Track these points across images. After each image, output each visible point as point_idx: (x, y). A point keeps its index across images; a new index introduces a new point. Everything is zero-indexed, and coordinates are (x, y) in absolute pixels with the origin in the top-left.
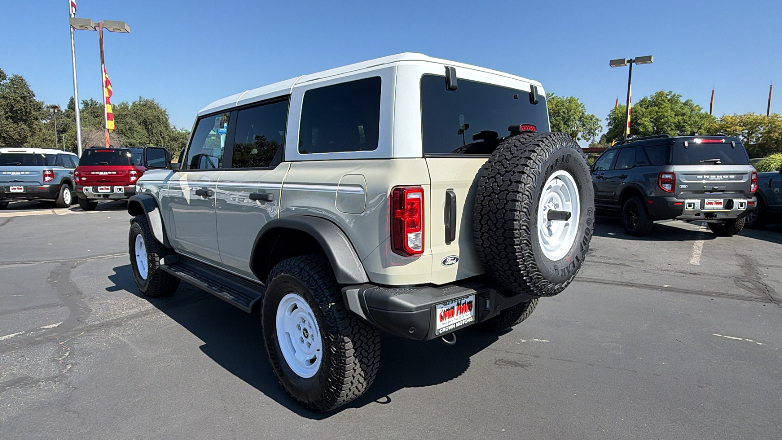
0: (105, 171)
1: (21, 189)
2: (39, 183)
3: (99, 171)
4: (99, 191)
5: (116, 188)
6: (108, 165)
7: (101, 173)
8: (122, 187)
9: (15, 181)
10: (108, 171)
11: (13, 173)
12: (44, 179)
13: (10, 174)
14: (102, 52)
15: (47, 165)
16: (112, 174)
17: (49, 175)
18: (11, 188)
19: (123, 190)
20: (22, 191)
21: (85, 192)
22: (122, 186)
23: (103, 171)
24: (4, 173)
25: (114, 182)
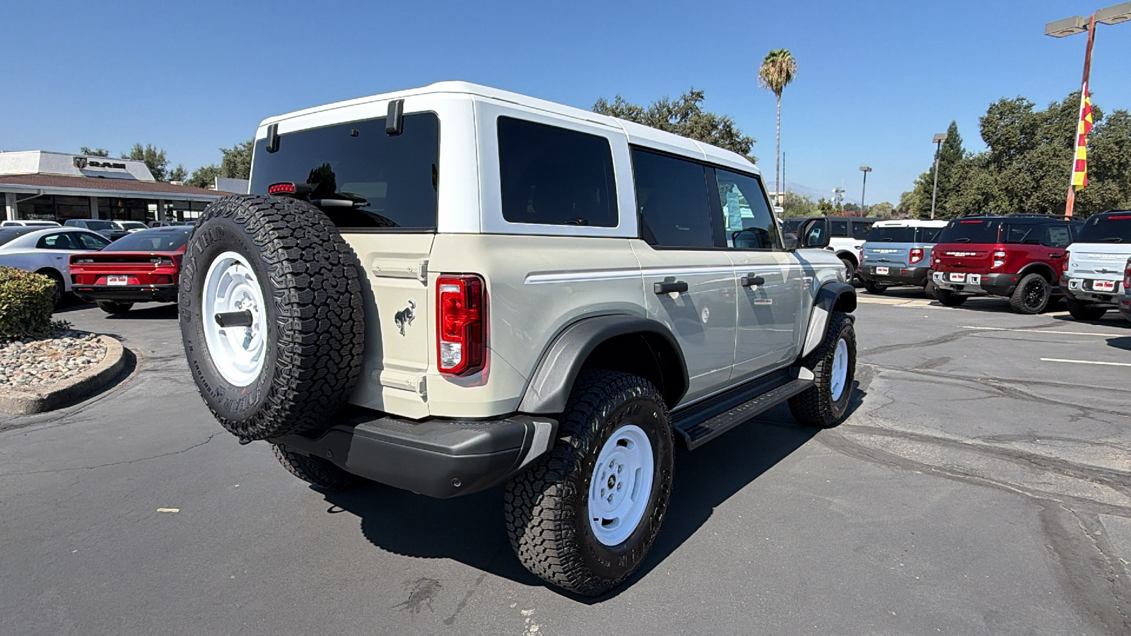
0: (963, 252)
1: (886, 270)
2: (904, 263)
3: (956, 251)
4: (952, 279)
5: (970, 276)
6: (969, 242)
7: (957, 254)
8: (979, 276)
9: (883, 261)
10: (966, 252)
11: (882, 251)
12: (911, 260)
13: (879, 252)
14: (1087, 64)
15: (918, 241)
16: (970, 256)
17: (918, 255)
18: (878, 268)
19: (979, 280)
20: (886, 273)
21: (934, 278)
22: (979, 274)
23: (960, 252)
24: (874, 251)
25: (970, 267)
